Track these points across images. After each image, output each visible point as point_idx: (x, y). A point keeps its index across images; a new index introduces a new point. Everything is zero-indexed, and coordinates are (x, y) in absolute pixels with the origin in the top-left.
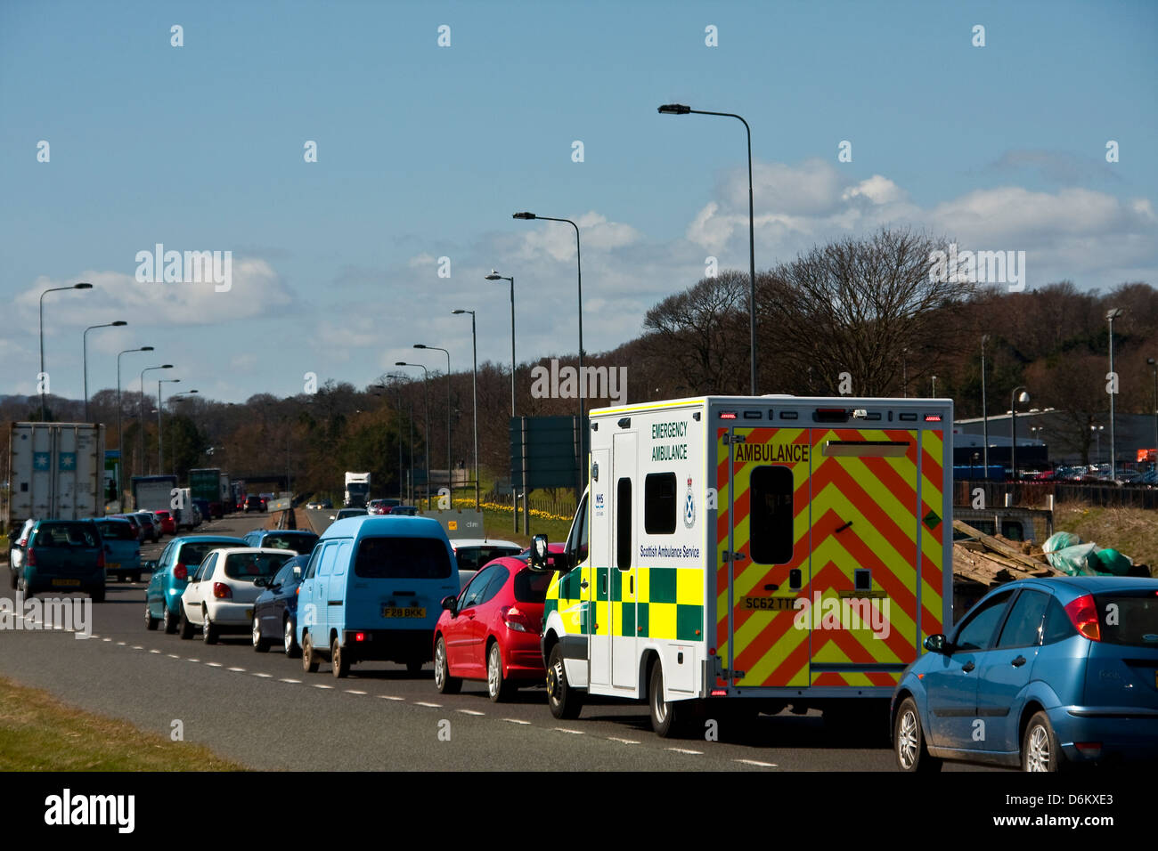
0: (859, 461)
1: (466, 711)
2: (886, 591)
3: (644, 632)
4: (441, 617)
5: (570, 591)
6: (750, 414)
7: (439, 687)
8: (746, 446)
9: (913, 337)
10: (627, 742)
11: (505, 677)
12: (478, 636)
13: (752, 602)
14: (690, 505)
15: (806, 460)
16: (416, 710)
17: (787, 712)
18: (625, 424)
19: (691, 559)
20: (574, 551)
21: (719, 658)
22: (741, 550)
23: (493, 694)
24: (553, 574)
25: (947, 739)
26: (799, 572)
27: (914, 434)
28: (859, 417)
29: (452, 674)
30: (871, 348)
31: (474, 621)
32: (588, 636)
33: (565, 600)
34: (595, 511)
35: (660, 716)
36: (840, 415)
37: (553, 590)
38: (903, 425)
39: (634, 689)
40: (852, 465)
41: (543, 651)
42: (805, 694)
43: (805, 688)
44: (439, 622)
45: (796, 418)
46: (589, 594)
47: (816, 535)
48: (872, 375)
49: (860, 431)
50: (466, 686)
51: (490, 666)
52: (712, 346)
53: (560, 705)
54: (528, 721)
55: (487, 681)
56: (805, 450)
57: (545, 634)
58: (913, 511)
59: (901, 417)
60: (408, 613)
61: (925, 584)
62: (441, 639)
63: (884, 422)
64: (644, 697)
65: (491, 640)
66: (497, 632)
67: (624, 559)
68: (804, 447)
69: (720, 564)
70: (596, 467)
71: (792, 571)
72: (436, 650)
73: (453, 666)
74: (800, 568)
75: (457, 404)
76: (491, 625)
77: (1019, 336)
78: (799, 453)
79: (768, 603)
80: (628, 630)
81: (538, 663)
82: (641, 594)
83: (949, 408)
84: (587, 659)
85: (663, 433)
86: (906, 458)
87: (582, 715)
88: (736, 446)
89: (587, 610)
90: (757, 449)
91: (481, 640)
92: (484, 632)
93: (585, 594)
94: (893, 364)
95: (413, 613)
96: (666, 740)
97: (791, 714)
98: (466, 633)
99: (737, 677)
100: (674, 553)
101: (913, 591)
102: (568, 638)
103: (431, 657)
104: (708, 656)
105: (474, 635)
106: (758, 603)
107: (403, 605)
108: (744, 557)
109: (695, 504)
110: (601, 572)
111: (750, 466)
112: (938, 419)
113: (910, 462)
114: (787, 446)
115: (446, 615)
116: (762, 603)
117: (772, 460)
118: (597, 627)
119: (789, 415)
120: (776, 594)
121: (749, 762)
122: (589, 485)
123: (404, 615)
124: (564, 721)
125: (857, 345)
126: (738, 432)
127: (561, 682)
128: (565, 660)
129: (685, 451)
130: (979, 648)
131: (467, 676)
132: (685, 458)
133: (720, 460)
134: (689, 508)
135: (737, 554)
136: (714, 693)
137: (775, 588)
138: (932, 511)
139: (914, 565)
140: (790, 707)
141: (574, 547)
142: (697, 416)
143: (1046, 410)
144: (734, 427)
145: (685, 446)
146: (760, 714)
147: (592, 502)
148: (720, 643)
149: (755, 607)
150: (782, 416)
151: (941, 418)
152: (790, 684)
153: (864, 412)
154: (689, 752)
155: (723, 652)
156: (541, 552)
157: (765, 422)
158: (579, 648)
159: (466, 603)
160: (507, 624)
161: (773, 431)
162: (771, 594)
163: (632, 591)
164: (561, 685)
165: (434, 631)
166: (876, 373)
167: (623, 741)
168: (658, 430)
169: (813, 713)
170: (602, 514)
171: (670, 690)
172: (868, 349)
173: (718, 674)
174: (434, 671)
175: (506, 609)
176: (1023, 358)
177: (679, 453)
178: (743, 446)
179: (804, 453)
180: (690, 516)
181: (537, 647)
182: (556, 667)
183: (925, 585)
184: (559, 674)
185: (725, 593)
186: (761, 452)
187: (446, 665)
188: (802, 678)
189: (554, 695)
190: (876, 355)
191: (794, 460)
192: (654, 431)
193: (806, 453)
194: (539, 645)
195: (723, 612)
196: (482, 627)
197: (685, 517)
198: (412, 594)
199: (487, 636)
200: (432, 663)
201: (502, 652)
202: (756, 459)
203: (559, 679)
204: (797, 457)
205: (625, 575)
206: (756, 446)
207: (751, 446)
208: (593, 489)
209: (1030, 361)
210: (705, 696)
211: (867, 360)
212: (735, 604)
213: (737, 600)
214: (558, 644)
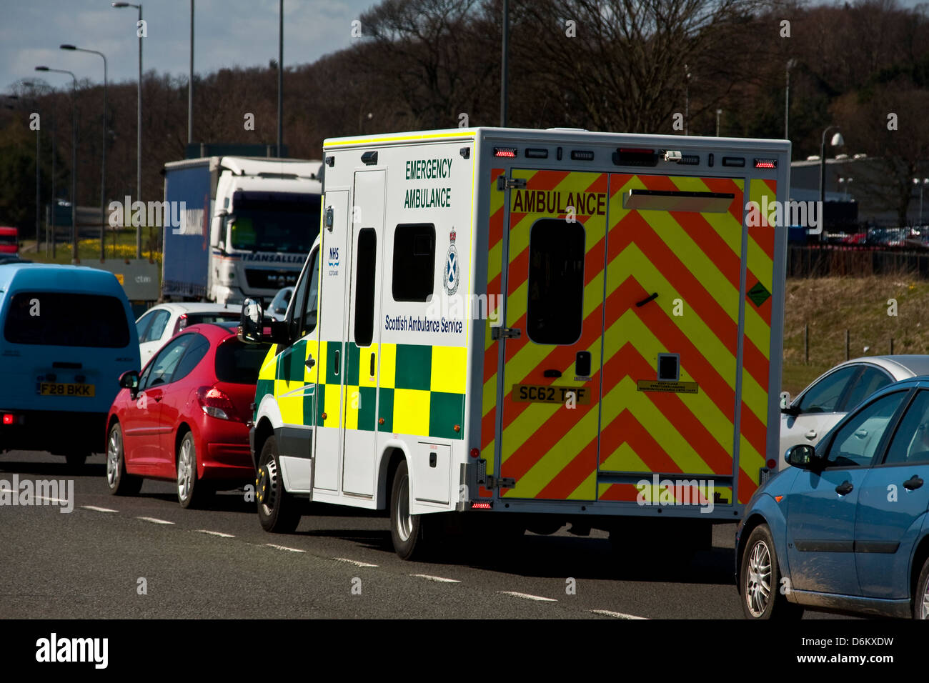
0: (670, 216)
1: (149, 519)
2: (698, 383)
3: (387, 426)
4: (118, 398)
5: (290, 370)
6: (534, 152)
7: (112, 486)
8: (527, 193)
9: (701, 58)
10: (361, 564)
11: (200, 477)
12: (166, 423)
13: (527, 391)
14: (452, 265)
15: (603, 213)
16: (85, 516)
17: (564, 531)
18: (370, 159)
19: (451, 335)
20: (298, 319)
21: (482, 461)
22: (514, 326)
23: (183, 498)
24: (268, 348)
25: (811, 581)
26: (588, 356)
27: (740, 183)
28: (671, 160)
29: (130, 470)
30: (649, 72)
31: (162, 405)
32: (313, 427)
33: (284, 382)
34: (327, 269)
35: (404, 533)
36: (648, 157)
37: (269, 367)
38: (728, 171)
39: (370, 497)
40: (661, 221)
41: (252, 445)
42: (590, 511)
43: (591, 502)
44: (115, 404)
45: (592, 159)
46: (315, 374)
47: (611, 310)
48: (648, 106)
49: (671, 178)
50: (146, 487)
51: (181, 462)
52: (442, 63)
53: (273, 514)
54: (230, 533)
55: (175, 481)
56: (602, 200)
57: (256, 424)
58: (735, 282)
59: (725, 162)
60: (73, 391)
61: (746, 375)
62: (116, 426)
63: (703, 168)
64: (383, 507)
65: (183, 429)
66: (192, 418)
67: (364, 332)
68: (600, 196)
69: (489, 342)
70: (330, 213)
71: (579, 354)
72: (109, 440)
73: (131, 460)
74: (588, 350)
75: (111, 124)
76: (184, 410)
77: (825, 62)
78: (593, 204)
79: (548, 394)
80: (365, 422)
81: (247, 459)
82: (386, 377)
83: (786, 151)
84: (310, 457)
85: (419, 173)
86: (729, 213)
87: (300, 528)
88: (514, 192)
89: (313, 394)
90: (541, 197)
91: (169, 428)
92: (175, 419)
93: (310, 374)
94: (675, 92)
95: (78, 390)
96: (410, 563)
97: (569, 535)
98: (148, 419)
99: (505, 486)
100: (429, 326)
101: (732, 383)
102: (286, 430)
103: (103, 448)
104: (469, 460)
105: (161, 422)
106: (535, 393)
107: (66, 379)
108: (519, 334)
109: (459, 265)
110: (333, 347)
111: (531, 219)
112: (771, 165)
113: (733, 219)
114: (578, 195)
115: (124, 394)
116: (540, 393)
117: (559, 211)
118: (326, 417)
119: (582, 155)
120: (557, 383)
121: (521, 595)
122: (321, 234)
123: (66, 393)
124: (278, 536)
125: (631, 67)
126: (517, 174)
127: (274, 485)
128: (281, 458)
129: (448, 197)
130: (855, 464)
131: (151, 473)
132: (448, 205)
133: (493, 210)
134: (452, 270)
135: (511, 330)
136: (475, 506)
137: (558, 374)
138: (759, 283)
139: (733, 350)
140: (569, 526)
141: (297, 314)
142: (466, 153)
143: (857, 156)
144: (511, 168)
145: (449, 190)
146: (527, 533)
147: (324, 259)
148: (485, 443)
149: (531, 398)
150: (573, 155)
151: (775, 164)
152: (571, 497)
153: (678, 154)
154: (442, 579)
155: (488, 453)
156: (255, 318)
157: (551, 163)
158: (300, 444)
159: (151, 381)
160: (205, 409)
161: (562, 174)
162: (552, 382)
163: (372, 373)
164: (274, 490)
165: (107, 414)
166: (652, 104)
167: (356, 563)
168: (414, 169)
169: (596, 534)
170: (336, 273)
171: (418, 500)
172: (644, 71)
173: (481, 482)
174: (105, 466)
175: (205, 389)
176: (829, 89)
177: (440, 199)
178: (523, 192)
179: (600, 204)
180: (451, 279)
181: (243, 438)
182: (269, 466)
183: (747, 378)
184: (272, 475)
185: (494, 379)
186: (546, 201)
187: (122, 458)
188: (587, 490)
189: (265, 501)
190: (655, 81)
191: (586, 213)
192: (408, 170)
193: (603, 204)
194: (248, 436)
195: (490, 402)
196: (172, 412)
197: (445, 281)
198: (78, 366)
199: (178, 423)
200: (105, 455)
201: (196, 445)
202: (539, 210)
203: (273, 482)
204: (591, 209)
205: (365, 352)
206: (539, 193)
207: (533, 193)
208: (325, 240)
209: (839, 94)
210: (463, 509)
211: (642, 87)
212: (506, 394)
213: (508, 389)
214: (273, 437)
